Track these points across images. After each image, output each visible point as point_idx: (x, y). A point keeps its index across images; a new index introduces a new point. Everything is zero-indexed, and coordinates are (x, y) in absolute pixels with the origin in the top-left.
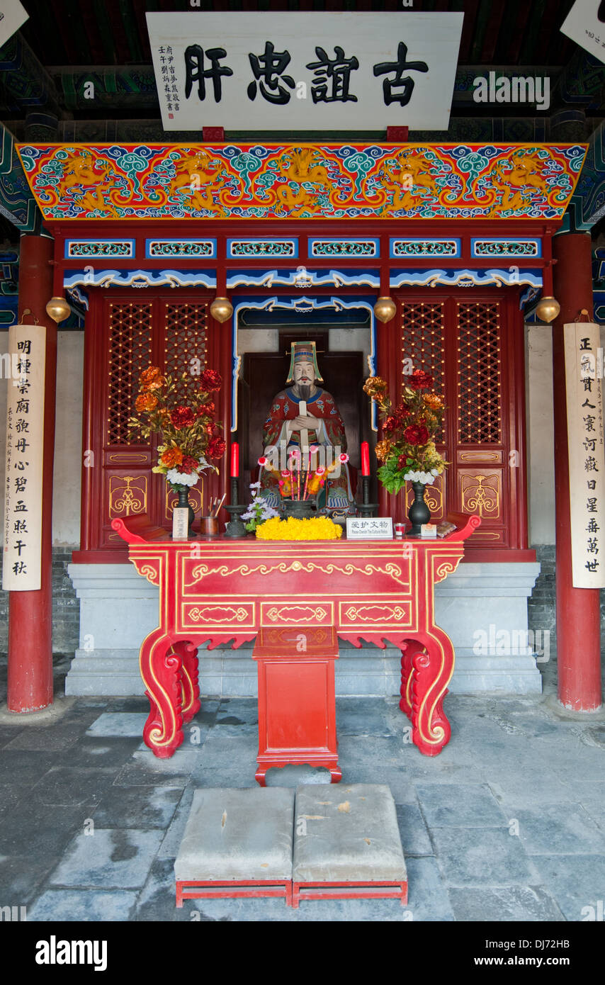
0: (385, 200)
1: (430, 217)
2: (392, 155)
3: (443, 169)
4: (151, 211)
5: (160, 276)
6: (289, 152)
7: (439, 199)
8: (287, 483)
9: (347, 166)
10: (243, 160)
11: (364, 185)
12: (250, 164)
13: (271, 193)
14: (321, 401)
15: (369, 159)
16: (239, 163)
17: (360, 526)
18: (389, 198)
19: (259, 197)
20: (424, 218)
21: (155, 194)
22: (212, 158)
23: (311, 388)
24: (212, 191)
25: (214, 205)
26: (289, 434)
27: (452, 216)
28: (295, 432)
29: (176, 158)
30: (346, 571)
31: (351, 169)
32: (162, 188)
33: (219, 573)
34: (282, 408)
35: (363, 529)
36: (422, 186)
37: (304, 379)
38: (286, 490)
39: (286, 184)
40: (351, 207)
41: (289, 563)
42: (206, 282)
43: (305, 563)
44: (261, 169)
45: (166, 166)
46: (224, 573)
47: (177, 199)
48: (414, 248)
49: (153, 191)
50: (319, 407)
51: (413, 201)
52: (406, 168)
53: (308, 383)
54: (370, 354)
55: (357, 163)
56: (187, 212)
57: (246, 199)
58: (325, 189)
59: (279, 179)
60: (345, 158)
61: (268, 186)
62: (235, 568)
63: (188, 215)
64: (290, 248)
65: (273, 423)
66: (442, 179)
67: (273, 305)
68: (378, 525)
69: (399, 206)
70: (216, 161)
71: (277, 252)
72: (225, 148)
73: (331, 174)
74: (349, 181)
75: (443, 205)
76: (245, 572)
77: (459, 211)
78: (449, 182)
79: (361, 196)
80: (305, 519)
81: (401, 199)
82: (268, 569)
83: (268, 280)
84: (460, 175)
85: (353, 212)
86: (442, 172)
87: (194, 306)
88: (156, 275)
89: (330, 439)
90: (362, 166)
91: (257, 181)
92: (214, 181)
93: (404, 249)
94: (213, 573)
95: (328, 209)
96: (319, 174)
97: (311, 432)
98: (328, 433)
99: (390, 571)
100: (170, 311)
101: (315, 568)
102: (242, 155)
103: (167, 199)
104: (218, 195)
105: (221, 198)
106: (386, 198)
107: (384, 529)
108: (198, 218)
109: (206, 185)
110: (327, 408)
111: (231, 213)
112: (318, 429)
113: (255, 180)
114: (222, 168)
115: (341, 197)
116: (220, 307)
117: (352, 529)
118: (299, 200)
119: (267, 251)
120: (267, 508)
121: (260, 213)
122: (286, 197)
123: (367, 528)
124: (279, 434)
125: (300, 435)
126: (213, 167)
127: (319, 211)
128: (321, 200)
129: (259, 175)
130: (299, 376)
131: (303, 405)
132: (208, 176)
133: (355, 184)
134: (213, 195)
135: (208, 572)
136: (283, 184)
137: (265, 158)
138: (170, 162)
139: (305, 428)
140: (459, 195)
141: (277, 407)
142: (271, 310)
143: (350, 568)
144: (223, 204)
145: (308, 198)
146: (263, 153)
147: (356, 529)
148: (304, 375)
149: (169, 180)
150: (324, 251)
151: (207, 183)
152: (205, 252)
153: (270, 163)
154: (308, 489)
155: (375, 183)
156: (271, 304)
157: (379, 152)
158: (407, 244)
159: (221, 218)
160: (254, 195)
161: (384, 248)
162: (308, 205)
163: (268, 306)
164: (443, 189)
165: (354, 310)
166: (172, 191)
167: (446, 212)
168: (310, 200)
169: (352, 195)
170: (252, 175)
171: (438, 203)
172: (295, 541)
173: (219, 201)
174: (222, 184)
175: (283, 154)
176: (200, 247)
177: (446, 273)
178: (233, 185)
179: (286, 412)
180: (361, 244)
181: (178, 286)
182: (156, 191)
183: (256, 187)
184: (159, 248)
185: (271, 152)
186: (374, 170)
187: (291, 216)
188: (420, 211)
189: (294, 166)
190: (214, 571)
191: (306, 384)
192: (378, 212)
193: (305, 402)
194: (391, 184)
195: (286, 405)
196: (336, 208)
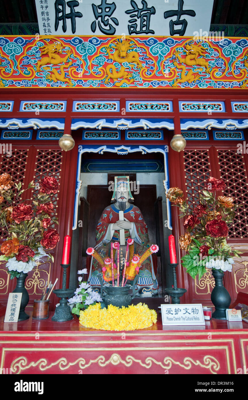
0: (176, 76)
1: (205, 88)
2: (181, 45)
3: (213, 55)
4: (24, 82)
5: (27, 122)
6: (115, 41)
7: (211, 75)
8: (108, 269)
9: (151, 51)
10: (84, 47)
11: (162, 65)
12: (89, 49)
13: (102, 69)
14: (133, 212)
15: (166, 47)
16: (82, 49)
17: (174, 312)
18: (179, 74)
19: (94, 73)
20: (201, 88)
21: (27, 71)
22: (64, 46)
23: (127, 204)
24: (65, 68)
25: (65, 78)
26: (112, 233)
27: (218, 87)
28: (116, 231)
29: (41, 45)
30: (165, 365)
31: (155, 54)
32: (32, 67)
33: (37, 367)
34: (108, 216)
35: (176, 316)
36: (200, 66)
37: (122, 198)
38: (108, 275)
39: (112, 64)
40: (154, 80)
41: (108, 355)
42: (58, 126)
43: (123, 355)
44: (96, 54)
45: (34, 51)
46: (43, 367)
47: (42, 74)
48: (195, 107)
49: (26, 69)
50: (132, 215)
51: (194, 76)
52: (190, 53)
53: (125, 200)
54: (165, 180)
55: (158, 49)
56: (48, 83)
57: (86, 74)
58: (137, 67)
59: (107, 61)
60: (150, 46)
61: (101, 66)
62: (54, 361)
63: (48, 85)
64: (114, 106)
65: (102, 225)
66: (213, 62)
67: (104, 150)
68: (190, 311)
69: (185, 79)
70: (67, 47)
71: (105, 108)
72: (73, 39)
73: (142, 57)
74: (153, 62)
75: (213, 79)
76: (63, 366)
77: (223, 84)
78: (217, 64)
79: (160, 72)
80: (123, 307)
81: (186, 75)
82: (87, 363)
83: (100, 125)
84: (224, 59)
85: (155, 83)
86: (213, 57)
87: (54, 151)
88: (24, 122)
89: (139, 236)
90: (162, 52)
91: (93, 62)
92: (65, 62)
93: (188, 107)
94: (32, 367)
95: (139, 81)
96: (134, 57)
97: (127, 231)
98: (138, 232)
99: (208, 365)
100: (40, 153)
101: (134, 362)
102: (84, 44)
103: (35, 74)
104: (68, 72)
105: (70, 74)
106: (177, 74)
107: (195, 315)
108: (55, 87)
109: (60, 65)
110: (137, 216)
111: (76, 84)
112: (131, 229)
113: (92, 61)
114: (71, 52)
115: (147, 73)
116: (66, 140)
117: (167, 315)
118: (120, 75)
119: (99, 108)
120: (91, 293)
121: (95, 84)
122: (112, 73)
123: (180, 314)
124: (106, 232)
125: (119, 233)
126: (65, 52)
127: (133, 83)
128: (135, 75)
129: (95, 57)
130: (119, 196)
131: (121, 214)
132: (62, 58)
133: (156, 64)
134: (65, 71)
135: (27, 365)
136: (110, 64)
137: (99, 46)
138: (37, 48)
139: (123, 228)
140: (223, 73)
141: (105, 215)
142: (102, 153)
143: (168, 361)
144: (72, 78)
145: (126, 73)
146: (97, 42)
147: (170, 316)
148: (122, 195)
149: (36, 61)
150: (136, 108)
151: (60, 63)
152: (59, 108)
153: (102, 49)
154: (126, 275)
155: (169, 63)
156: (103, 149)
157: (173, 42)
158: (190, 104)
159: (70, 87)
160: (91, 71)
161: (176, 107)
162: (126, 79)
163: (101, 151)
164: (213, 68)
165: (153, 153)
166: (38, 68)
167: (215, 84)
168: (127, 75)
169: (155, 72)
170: (90, 58)
171: (210, 78)
172: (114, 332)
173: (69, 76)
174: (70, 63)
175: (110, 43)
176: (56, 106)
177: (217, 121)
178: (78, 65)
179: (111, 219)
180: (160, 104)
181: (39, 128)
182: (28, 69)
183: (93, 65)
184: (29, 106)
185: (102, 41)
186: (169, 54)
187: (115, 86)
188: (198, 83)
189: (117, 51)
190: (33, 364)
191: (123, 201)
192: (171, 84)
193: (122, 212)
194: (180, 64)
195: (111, 214)
196: (144, 81)
